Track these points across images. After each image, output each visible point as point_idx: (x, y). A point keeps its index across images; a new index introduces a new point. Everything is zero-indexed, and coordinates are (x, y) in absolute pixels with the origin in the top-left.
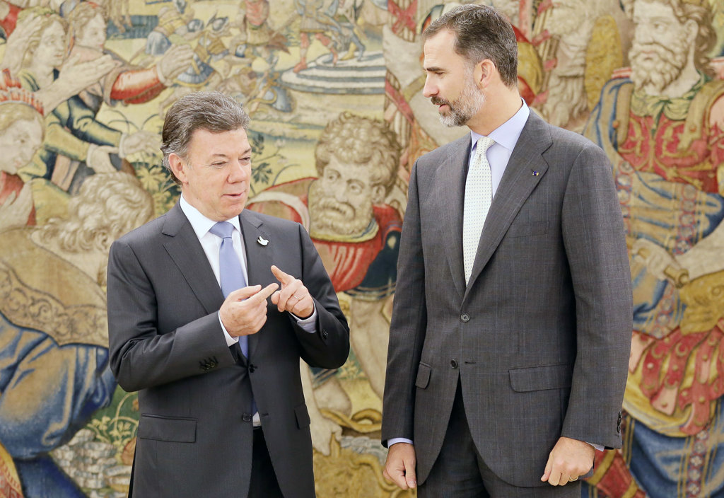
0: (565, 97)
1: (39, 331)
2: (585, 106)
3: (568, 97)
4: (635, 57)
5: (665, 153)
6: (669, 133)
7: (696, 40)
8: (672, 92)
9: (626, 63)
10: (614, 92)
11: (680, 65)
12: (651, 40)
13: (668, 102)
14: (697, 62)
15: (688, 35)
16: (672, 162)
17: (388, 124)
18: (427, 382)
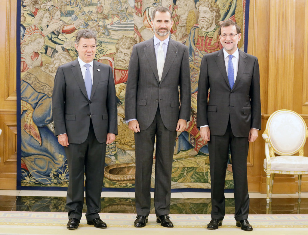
1: (44, 93)
3: (182, 31)
4: (199, 21)
5: (207, 46)
6: (208, 41)
7: (215, 17)
8: (209, 30)
9: (197, 23)
10: (194, 30)
11: (211, 23)
12: (204, 17)
13: (208, 32)
14: (215, 22)
15: (213, 15)
16: (209, 48)
17: (135, 38)
18: (146, 104)
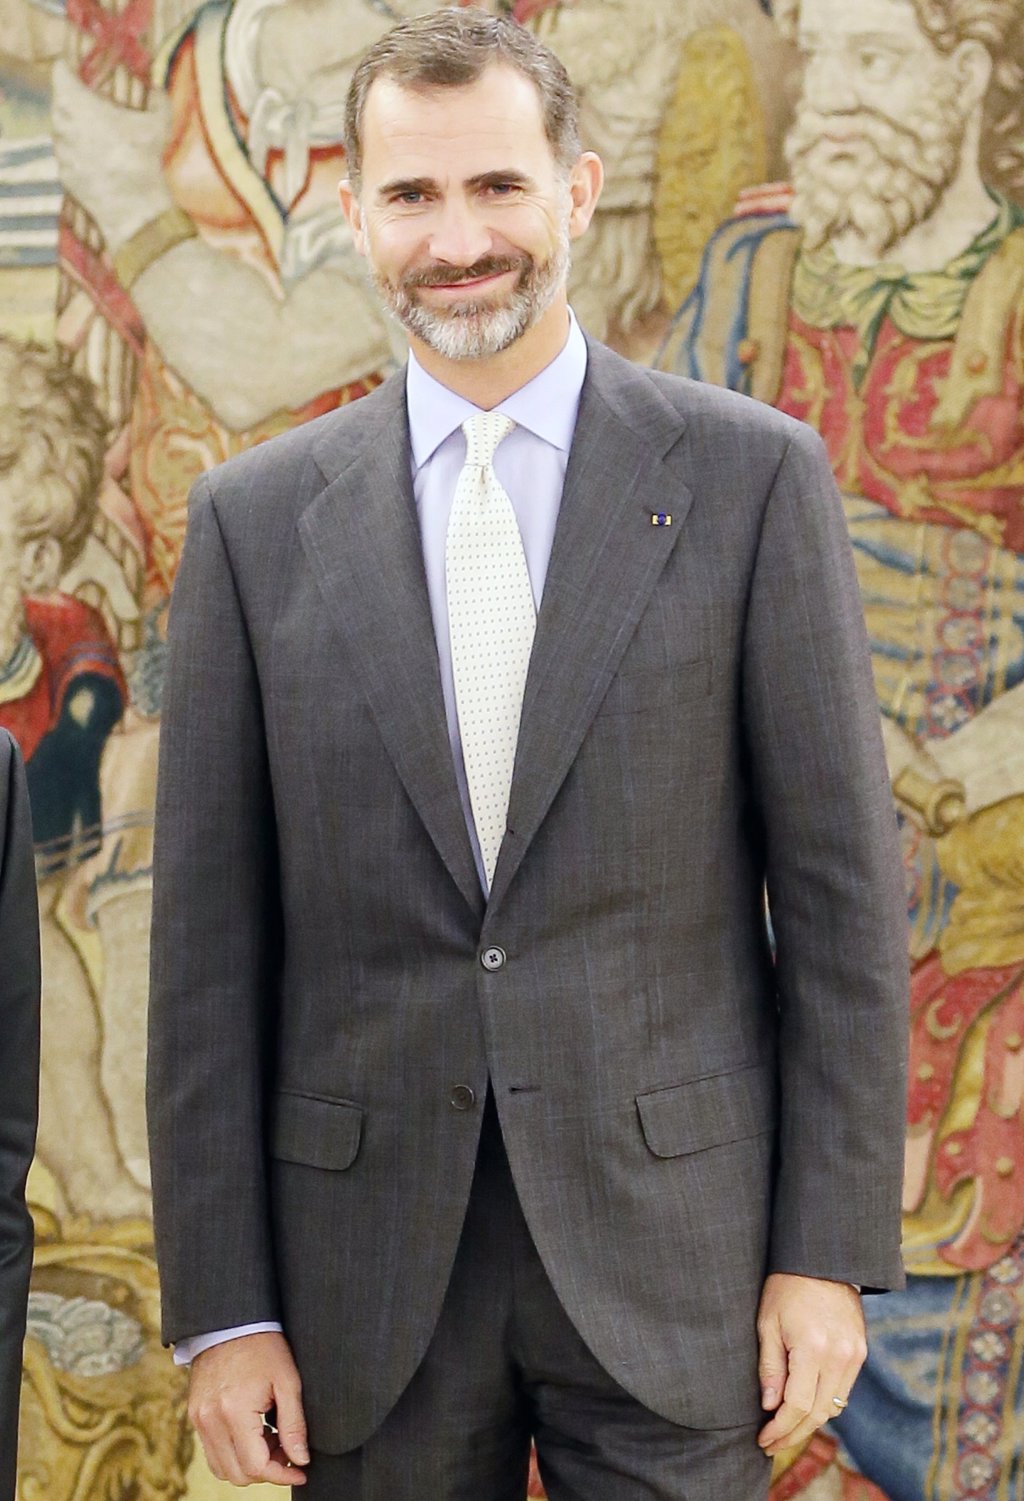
0: (596, 273)
2: (654, 298)
3: (604, 273)
4: (803, 153)
5: (895, 436)
6: (905, 377)
7: (986, 101)
8: (914, 256)
9: (778, 171)
10: (742, 256)
11: (936, 174)
12: (850, 102)
13: (901, 284)
14: (987, 166)
15: (960, 87)
16: (915, 463)
17: (67, 354)
18: (352, 1153)
